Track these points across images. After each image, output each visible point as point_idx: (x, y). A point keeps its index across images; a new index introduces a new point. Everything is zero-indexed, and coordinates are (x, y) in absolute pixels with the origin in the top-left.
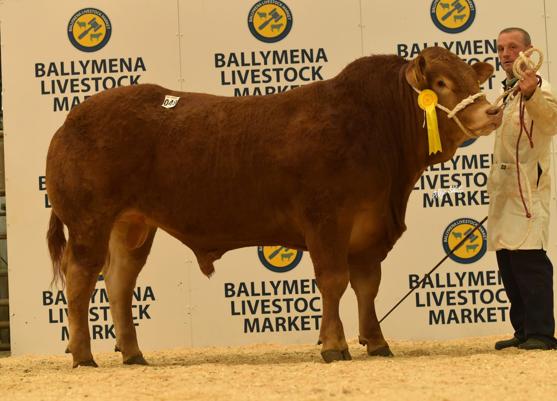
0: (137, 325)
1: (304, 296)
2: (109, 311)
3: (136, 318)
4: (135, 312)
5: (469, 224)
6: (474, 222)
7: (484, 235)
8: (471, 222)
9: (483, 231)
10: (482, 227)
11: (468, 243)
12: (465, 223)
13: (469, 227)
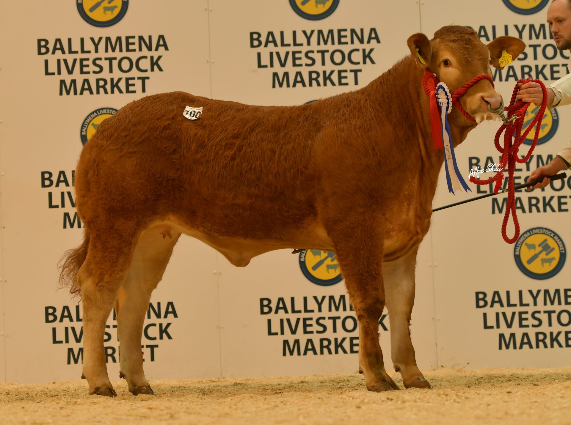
5: (545, 234)
6: (550, 232)
7: (562, 247)
8: (547, 232)
9: (560, 243)
10: (559, 238)
11: (543, 255)
12: (540, 233)
13: (543, 237)
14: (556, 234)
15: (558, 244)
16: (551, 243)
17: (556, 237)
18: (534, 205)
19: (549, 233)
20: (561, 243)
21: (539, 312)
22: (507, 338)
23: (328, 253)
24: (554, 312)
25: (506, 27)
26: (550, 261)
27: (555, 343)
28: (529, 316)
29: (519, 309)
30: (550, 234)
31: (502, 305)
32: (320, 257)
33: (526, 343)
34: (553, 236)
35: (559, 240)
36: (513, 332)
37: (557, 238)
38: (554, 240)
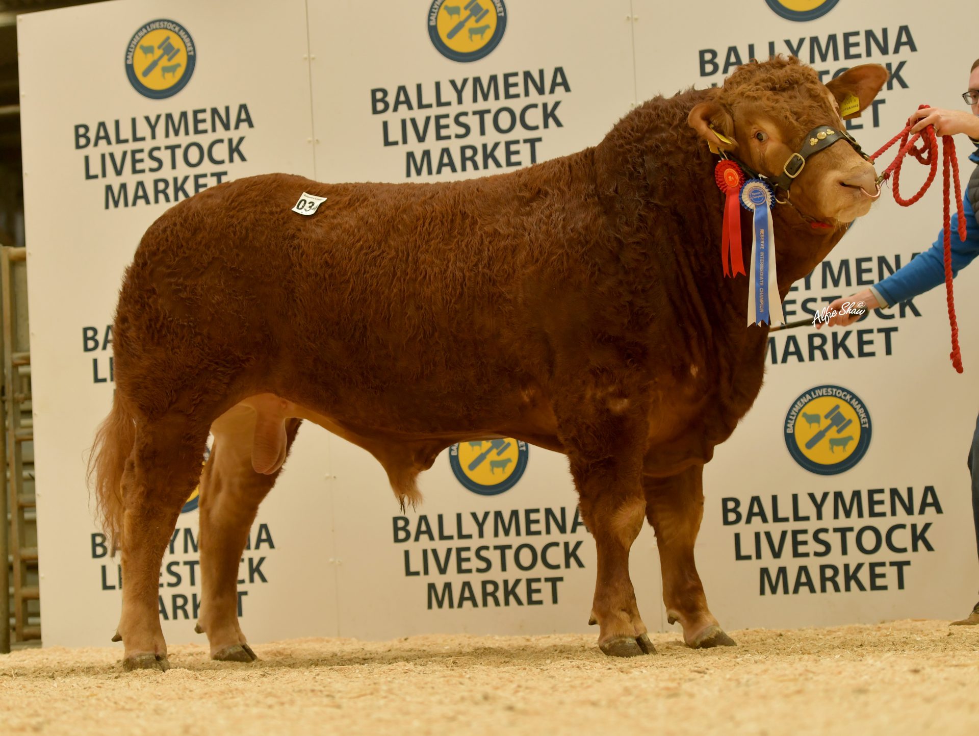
0: (245, 593)
1: (531, 540)
2: (197, 568)
3: (243, 582)
4: (243, 571)
5: (835, 396)
6: (845, 393)
7: (864, 418)
8: (839, 393)
9: (861, 411)
10: (860, 402)
11: (833, 433)
12: (827, 396)
13: (834, 402)
14: (854, 396)
15: (857, 413)
16: (847, 411)
17: (854, 402)
18: (818, 348)
19: (842, 394)
20: (863, 411)
21: (825, 530)
22: (773, 575)
23: (492, 442)
24: (851, 529)
25: (772, 45)
26: (844, 442)
27: (853, 584)
28: (809, 537)
29: (792, 526)
30: (845, 396)
31: (765, 520)
32: (481, 449)
33: (804, 584)
34: (849, 400)
35: (859, 406)
36: (782, 565)
37: (857, 402)
38: (852, 405)
